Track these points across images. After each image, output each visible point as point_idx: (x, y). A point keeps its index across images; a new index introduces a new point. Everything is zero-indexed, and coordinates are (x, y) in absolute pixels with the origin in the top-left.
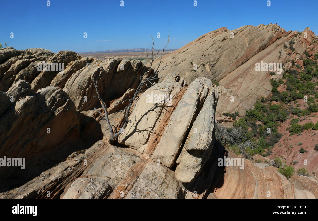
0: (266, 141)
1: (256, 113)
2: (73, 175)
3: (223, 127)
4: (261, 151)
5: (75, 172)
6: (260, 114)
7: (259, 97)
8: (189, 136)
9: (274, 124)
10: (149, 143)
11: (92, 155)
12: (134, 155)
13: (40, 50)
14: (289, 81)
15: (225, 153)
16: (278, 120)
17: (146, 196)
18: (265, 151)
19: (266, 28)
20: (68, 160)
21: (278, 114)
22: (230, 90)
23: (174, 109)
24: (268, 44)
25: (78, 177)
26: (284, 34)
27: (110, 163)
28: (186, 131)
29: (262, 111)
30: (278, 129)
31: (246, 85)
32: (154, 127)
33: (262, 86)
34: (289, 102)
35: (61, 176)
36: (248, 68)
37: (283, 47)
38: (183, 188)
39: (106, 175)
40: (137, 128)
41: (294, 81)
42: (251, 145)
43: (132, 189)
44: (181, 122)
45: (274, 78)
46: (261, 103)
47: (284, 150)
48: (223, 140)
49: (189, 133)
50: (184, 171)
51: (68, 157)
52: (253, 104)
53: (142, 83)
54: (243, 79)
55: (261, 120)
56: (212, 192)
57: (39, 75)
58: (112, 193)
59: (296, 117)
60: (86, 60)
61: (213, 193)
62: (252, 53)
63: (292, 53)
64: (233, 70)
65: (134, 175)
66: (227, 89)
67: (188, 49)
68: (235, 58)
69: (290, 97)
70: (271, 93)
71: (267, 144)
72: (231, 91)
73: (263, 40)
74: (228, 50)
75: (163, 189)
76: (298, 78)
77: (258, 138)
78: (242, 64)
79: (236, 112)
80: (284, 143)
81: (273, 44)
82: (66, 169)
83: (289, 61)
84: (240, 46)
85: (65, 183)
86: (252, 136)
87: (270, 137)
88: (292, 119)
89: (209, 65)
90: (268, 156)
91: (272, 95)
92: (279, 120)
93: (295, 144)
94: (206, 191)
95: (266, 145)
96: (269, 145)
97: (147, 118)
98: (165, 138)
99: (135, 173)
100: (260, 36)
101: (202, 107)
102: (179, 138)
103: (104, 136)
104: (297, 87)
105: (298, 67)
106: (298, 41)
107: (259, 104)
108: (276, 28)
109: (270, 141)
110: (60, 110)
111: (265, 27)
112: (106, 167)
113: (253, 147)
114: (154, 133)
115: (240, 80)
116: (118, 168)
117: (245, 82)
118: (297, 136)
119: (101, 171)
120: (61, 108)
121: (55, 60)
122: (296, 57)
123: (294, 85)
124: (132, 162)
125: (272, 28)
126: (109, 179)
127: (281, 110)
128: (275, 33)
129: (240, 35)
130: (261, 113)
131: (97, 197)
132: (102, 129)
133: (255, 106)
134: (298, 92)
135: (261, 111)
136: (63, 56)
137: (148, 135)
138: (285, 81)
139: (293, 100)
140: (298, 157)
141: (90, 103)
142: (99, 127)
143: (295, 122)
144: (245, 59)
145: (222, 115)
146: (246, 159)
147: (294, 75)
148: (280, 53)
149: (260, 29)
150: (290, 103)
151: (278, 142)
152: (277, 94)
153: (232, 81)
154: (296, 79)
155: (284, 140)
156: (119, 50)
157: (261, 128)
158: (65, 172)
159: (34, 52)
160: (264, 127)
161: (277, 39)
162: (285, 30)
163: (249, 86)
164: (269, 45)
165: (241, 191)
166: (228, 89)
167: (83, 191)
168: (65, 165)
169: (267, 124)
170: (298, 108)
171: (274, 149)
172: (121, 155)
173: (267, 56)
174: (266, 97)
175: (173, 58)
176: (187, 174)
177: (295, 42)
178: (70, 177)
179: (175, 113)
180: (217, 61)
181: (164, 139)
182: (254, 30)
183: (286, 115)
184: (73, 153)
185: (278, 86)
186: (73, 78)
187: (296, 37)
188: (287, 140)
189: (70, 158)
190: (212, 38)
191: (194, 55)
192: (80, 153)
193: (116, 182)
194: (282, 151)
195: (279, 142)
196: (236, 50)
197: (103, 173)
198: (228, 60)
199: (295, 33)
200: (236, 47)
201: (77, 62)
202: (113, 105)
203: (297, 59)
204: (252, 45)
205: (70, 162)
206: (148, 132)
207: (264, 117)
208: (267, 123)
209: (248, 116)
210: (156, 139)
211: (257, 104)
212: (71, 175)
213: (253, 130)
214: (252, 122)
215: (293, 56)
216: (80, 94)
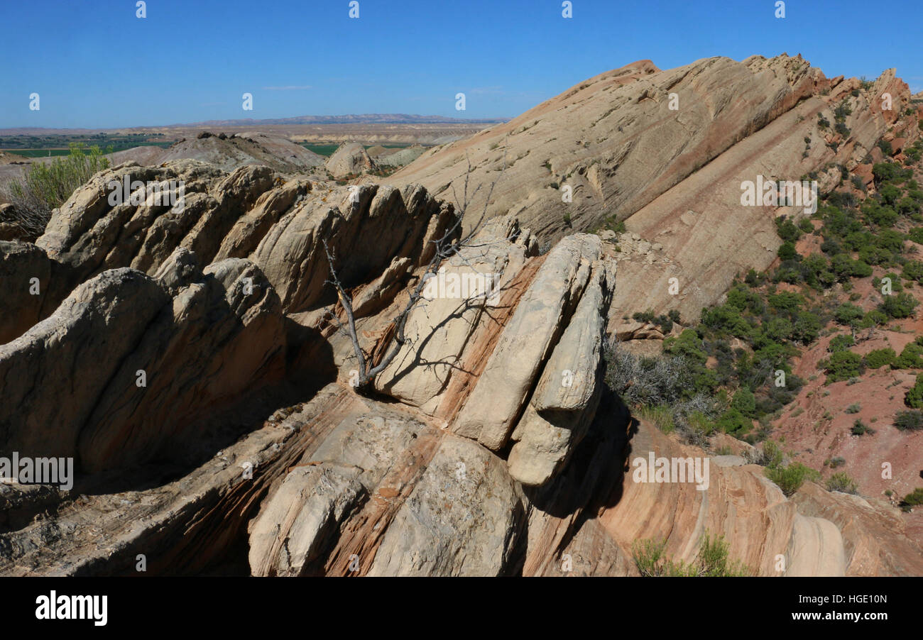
0: (756, 398)
1: (730, 315)
2: (282, 459)
3: (629, 357)
4: (740, 427)
5: (286, 455)
6: (742, 319)
7: (742, 270)
8: (543, 379)
9: (783, 349)
10: (450, 390)
11: (318, 416)
12: (412, 419)
13: (193, 164)
14: (830, 226)
15: (628, 424)
16: (795, 337)
17: (443, 511)
18: (752, 427)
19: (769, 66)
20: (268, 428)
21: (793, 321)
22: (656, 246)
23: (510, 314)
24: (774, 113)
25: (294, 464)
26: (821, 85)
27: (360, 437)
28: (537, 366)
29: (750, 311)
30: (792, 364)
31: (705, 232)
32: (461, 354)
33: (751, 237)
34: (828, 285)
35: (260, 460)
36: (711, 183)
37: (817, 122)
38: (525, 502)
39: (353, 463)
40: (422, 356)
41: (846, 226)
42: (705, 407)
43: (413, 495)
44: (527, 345)
45: (786, 215)
46: (747, 286)
47: (807, 425)
48: (629, 391)
49: (544, 372)
50: (529, 457)
51: (266, 419)
52: (724, 289)
53: (440, 256)
54: (695, 214)
55: (745, 337)
56: (594, 516)
57: (195, 227)
58: (369, 502)
59: (844, 331)
60: (296, 187)
61: (594, 520)
62: (726, 137)
63: (841, 143)
64: (666, 187)
65: (416, 464)
66: (648, 244)
67: (536, 123)
68: (674, 152)
69: (831, 271)
70: (776, 259)
71: (758, 407)
72: (661, 249)
73: (760, 103)
74: (654, 129)
75: (480, 497)
76: (857, 216)
77: (735, 388)
78: (696, 169)
79: (672, 311)
80: (808, 407)
81: (788, 113)
82: (268, 447)
83: (832, 166)
84: (690, 118)
85: (269, 477)
86: (716, 383)
87: (769, 387)
88: (834, 335)
89: (598, 172)
90: (760, 441)
91: (778, 263)
92: (796, 339)
93: (841, 410)
94: (577, 511)
95: (756, 408)
96: (764, 411)
97: (444, 334)
98: (487, 381)
99: (418, 460)
100: (750, 90)
101: (574, 311)
102: (521, 383)
103: (340, 374)
104: (853, 244)
105: (858, 185)
106: (859, 107)
107: (740, 291)
108: (798, 68)
109: (767, 398)
110: (254, 313)
111: (767, 63)
112: (353, 444)
113: (712, 412)
114: (461, 369)
115: (686, 218)
116: (379, 449)
117: (702, 223)
118: (847, 385)
119: (342, 453)
120: (255, 309)
121: (229, 190)
122: (855, 155)
123: (844, 236)
124: (410, 436)
125: (785, 68)
126: (360, 471)
127: (804, 308)
128: (795, 82)
129: (693, 84)
130: (744, 317)
131: (341, 507)
132: (334, 356)
133: (728, 296)
134: (855, 257)
135: (747, 312)
136: (245, 181)
137: (447, 373)
138: (818, 224)
139: (839, 281)
140: (845, 448)
141: (309, 295)
142: (328, 351)
143: (842, 344)
144: (704, 156)
145: (632, 320)
146: (691, 446)
147: (844, 208)
148: (807, 141)
149: (751, 69)
150: (830, 289)
151: (793, 403)
152: (794, 261)
153: (663, 220)
154: (850, 218)
155: (807, 397)
156: (332, 117)
157: (744, 361)
158: (266, 452)
159: (179, 171)
160: (751, 357)
161: (798, 101)
162: (824, 75)
163: (712, 237)
164: (776, 118)
165: (663, 517)
166: (653, 242)
167: (312, 494)
168: (264, 438)
169: (762, 348)
170: (854, 304)
171: (779, 422)
172: (385, 420)
173: (769, 150)
174: (762, 271)
175: (494, 147)
176: (535, 465)
177: (851, 112)
178: (277, 463)
179: (511, 325)
180: (621, 159)
181: (484, 384)
182: (734, 70)
183: (816, 325)
184: (277, 412)
185: (797, 239)
186: (273, 235)
187: (857, 96)
188: (817, 396)
189: (272, 422)
190: (609, 90)
191: (555, 139)
192: (292, 412)
193: (375, 480)
194: (801, 428)
195: (793, 401)
196: (680, 130)
197: (347, 458)
198: (655, 157)
199: (852, 83)
200: (679, 120)
201: (278, 194)
202: (360, 300)
203: (857, 161)
204: (725, 116)
205: (274, 432)
206: (447, 365)
207: (753, 327)
208: (762, 346)
209: (707, 323)
210: (466, 384)
211: (734, 289)
212: (280, 461)
213: (721, 364)
214: (718, 342)
215: (844, 152)
216: (288, 273)
